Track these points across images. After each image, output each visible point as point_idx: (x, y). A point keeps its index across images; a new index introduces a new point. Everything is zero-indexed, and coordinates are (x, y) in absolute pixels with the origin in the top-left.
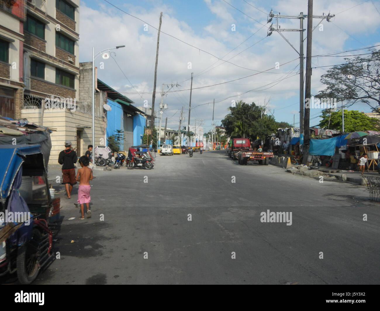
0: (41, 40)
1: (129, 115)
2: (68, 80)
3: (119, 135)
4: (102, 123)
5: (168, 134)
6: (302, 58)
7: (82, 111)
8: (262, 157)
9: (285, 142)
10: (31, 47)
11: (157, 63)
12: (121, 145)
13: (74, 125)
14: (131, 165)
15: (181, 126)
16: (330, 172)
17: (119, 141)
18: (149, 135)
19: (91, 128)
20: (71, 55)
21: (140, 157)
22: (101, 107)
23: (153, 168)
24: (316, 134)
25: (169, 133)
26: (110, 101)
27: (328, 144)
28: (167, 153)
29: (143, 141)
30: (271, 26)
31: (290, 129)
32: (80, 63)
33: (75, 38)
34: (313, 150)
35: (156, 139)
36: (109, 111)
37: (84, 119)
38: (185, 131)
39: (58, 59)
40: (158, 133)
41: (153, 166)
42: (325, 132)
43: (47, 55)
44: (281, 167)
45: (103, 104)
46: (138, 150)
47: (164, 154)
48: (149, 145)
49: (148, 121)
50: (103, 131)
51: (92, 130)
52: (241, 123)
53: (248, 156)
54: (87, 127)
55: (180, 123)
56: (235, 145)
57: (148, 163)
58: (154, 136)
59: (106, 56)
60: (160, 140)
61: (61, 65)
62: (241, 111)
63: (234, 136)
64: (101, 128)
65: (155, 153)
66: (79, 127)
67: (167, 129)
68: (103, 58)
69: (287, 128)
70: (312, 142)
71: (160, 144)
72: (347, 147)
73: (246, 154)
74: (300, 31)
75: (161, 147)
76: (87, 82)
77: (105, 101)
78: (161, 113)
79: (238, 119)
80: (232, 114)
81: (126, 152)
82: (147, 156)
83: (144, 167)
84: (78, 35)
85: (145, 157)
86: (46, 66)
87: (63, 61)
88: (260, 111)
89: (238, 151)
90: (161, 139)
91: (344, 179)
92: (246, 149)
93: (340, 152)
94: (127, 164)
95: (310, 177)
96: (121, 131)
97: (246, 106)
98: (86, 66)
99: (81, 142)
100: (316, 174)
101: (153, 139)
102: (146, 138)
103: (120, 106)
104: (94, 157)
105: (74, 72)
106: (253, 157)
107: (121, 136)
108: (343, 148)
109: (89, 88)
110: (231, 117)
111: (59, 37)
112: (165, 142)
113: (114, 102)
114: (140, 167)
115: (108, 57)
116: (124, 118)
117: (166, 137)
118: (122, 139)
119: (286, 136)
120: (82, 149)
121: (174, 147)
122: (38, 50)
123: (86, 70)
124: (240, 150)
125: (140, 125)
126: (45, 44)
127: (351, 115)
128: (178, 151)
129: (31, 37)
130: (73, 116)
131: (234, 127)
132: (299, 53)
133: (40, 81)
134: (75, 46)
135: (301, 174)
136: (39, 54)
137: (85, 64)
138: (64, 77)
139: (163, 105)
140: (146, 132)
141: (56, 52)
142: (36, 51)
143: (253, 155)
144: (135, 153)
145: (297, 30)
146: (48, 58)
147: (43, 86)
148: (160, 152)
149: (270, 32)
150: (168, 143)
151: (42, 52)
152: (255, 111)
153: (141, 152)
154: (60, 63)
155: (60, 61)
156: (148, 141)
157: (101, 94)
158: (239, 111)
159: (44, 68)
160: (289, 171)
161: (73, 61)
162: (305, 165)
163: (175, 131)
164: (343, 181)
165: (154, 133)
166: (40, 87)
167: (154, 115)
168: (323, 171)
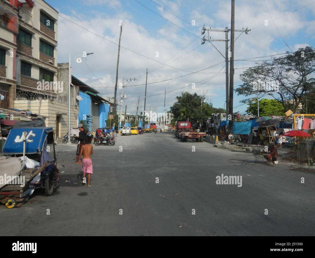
0: (29, 47)
1: (96, 103)
2: (49, 77)
3: (88, 119)
4: (75, 110)
5: (127, 118)
6: (227, 61)
7: (60, 101)
8: (198, 136)
9: (217, 124)
10: (21, 52)
11: (118, 62)
12: (89, 127)
13: (54, 112)
14: (98, 143)
15: (138, 112)
16: (243, 146)
17: (88, 124)
18: (112, 119)
19: (67, 114)
20: (52, 58)
21: (105, 136)
22: (74, 98)
23: (115, 144)
24: (238, 118)
25: (129, 117)
26: (81, 93)
27: (246, 126)
28: (126, 133)
29: (107, 124)
30: (204, 37)
31: (220, 114)
32: (58, 64)
33: (54, 44)
34: (235, 130)
35: (117, 122)
36: (81, 101)
37: (62, 107)
38: (141, 116)
39: (41, 61)
40: (119, 118)
41: (115, 143)
42: (245, 117)
43: (33, 58)
44: (212, 143)
45: (76, 96)
46: (103, 131)
47: (124, 135)
48: (112, 128)
49: (111, 108)
50: (76, 117)
51: (68, 116)
52: (186, 109)
53: (187, 135)
54: (64, 114)
55: (138, 109)
56: (179, 127)
57: (111, 141)
58: (116, 120)
59: (79, 60)
60: (120, 123)
61: (43, 66)
62: (186, 100)
63: (180, 119)
64: (74, 114)
65: (116, 133)
66: (58, 114)
67: (127, 114)
68: (77, 62)
69: (218, 114)
70: (234, 125)
71: (120, 126)
72: (258, 128)
73: (185, 134)
74: (226, 41)
75: (122, 129)
76: (63, 79)
77: (77, 93)
78: (121, 101)
79: (183, 106)
80: (179, 102)
81: (93, 133)
82: (110, 135)
83: (107, 144)
84: (56, 42)
85: (108, 136)
86: (32, 66)
87: (45, 62)
88: (200, 100)
89: (181, 131)
90: (122, 122)
91: (251, 151)
92: (187, 129)
93: (253, 132)
94: (95, 142)
95: (229, 150)
96: (90, 116)
97: (190, 96)
98: (63, 66)
99: (59, 125)
100: (234, 147)
101: (115, 122)
102: (110, 122)
103: (89, 96)
104: (69, 136)
105: (53, 71)
106: (191, 136)
107: (89, 120)
108: (256, 128)
109: (65, 83)
110: (178, 104)
111: (42, 44)
112: (125, 124)
113: (84, 93)
114: (105, 144)
115: (81, 61)
116: (92, 106)
117: (126, 120)
118: (90, 123)
119: (218, 120)
120: (60, 130)
121: (132, 129)
122: (27, 54)
123: (62, 69)
124: (183, 131)
125: (105, 111)
126: (32, 50)
127: (271, 103)
128: (135, 132)
129: (22, 45)
130: (53, 105)
131: (180, 113)
132: (225, 57)
133: (27, 78)
134: (54, 51)
135: (223, 148)
136: (27, 58)
137: (62, 64)
138: (45, 75)
139: (123, 95)
140: (109, 117)
141: (40, 56)
142: (25, 55)
143: (191, 134)
144: (101, 133)
145: (224, 41)
146: (34, 61)
147: (29, 82)
148: (121, 133)
149: (204, 41)
150: (128, 125)
151: (30, 56)
152: (196, 100)
153: (105, 133)
154: (43, 64)
155: (43, 63)
156: (111, 124)
157: (74, 88)
158: (184, 100)
159: (31, 68)
160: (216, 146)
161: (53, 63)
162: (228, 141)
163: (133, 116)
164: (249, 152)
165: (116, 118)
166: (27, 83)
167: (116, 103)
168: (239, 146)
